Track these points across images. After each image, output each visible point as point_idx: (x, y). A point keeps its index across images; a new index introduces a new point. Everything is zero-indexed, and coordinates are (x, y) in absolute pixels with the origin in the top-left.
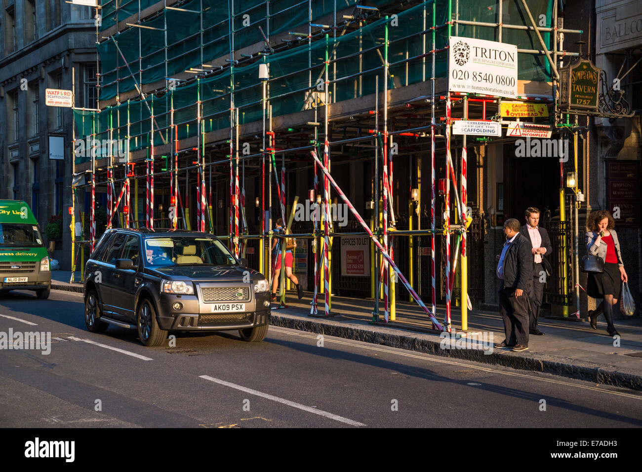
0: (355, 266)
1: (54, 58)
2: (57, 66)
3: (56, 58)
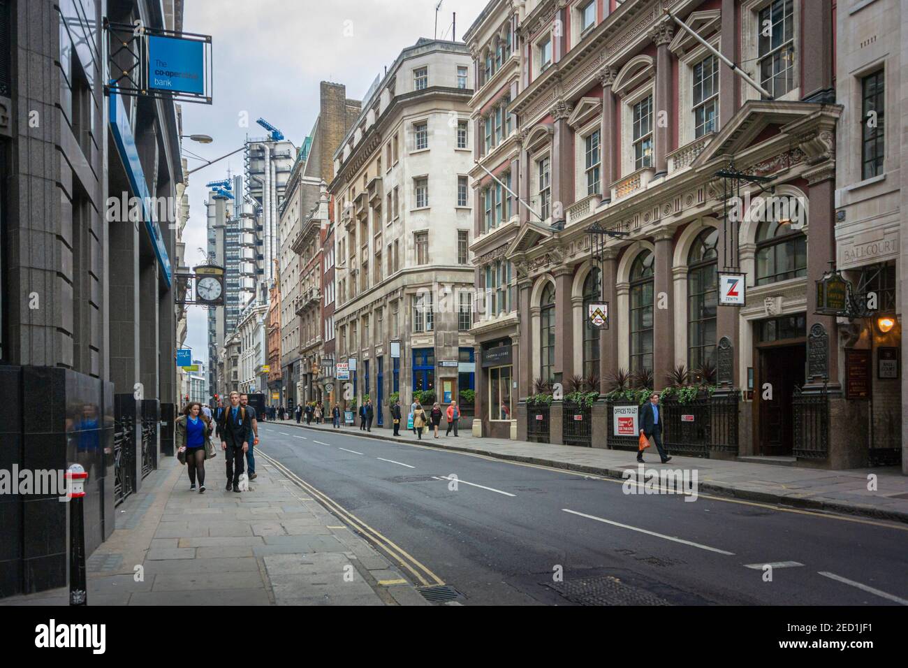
0: (626, 429)
1: (393, 292)
2: (395, 296)
3: (394, 292)
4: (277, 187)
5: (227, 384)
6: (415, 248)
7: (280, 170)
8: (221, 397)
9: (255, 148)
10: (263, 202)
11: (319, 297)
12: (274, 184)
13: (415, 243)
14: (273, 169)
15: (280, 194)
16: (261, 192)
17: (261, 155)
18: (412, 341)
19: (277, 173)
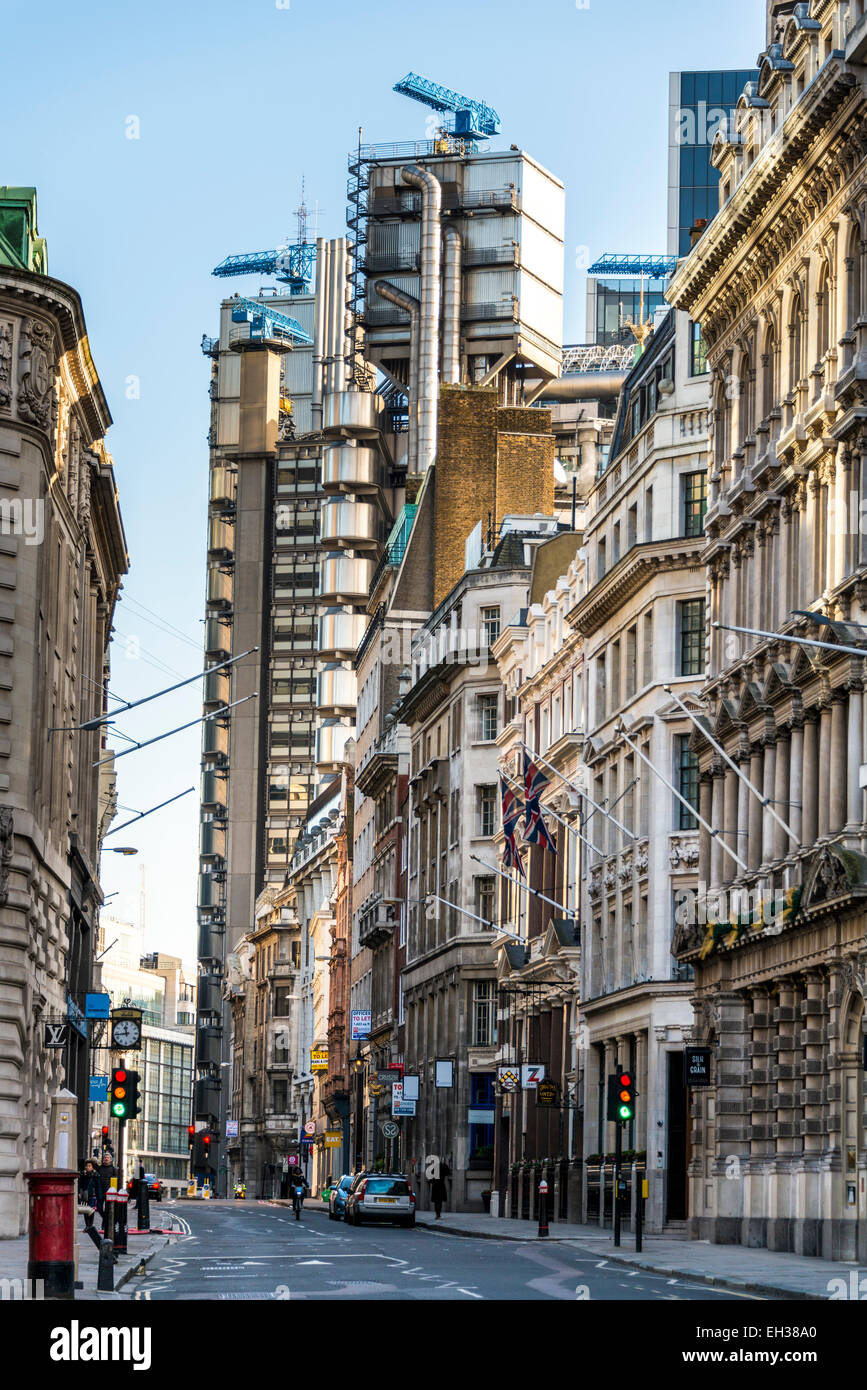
4: (465, 324)
5: (252, 1080)
6: (476, 903)
7: (478, 261)
8: (232, 1127)
9: (388, 183)
10: (412, 381)
11: (391, 924)
12: (455, 314)
13: (478, 893)
14: (456, 257)
15: (475, 348)
16: (407, 343)
17: (409, 202)
18: (471, 1060)
19: (467, 269)
